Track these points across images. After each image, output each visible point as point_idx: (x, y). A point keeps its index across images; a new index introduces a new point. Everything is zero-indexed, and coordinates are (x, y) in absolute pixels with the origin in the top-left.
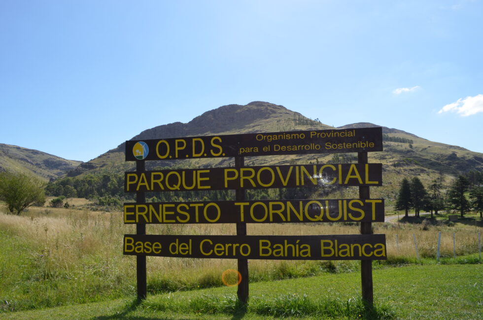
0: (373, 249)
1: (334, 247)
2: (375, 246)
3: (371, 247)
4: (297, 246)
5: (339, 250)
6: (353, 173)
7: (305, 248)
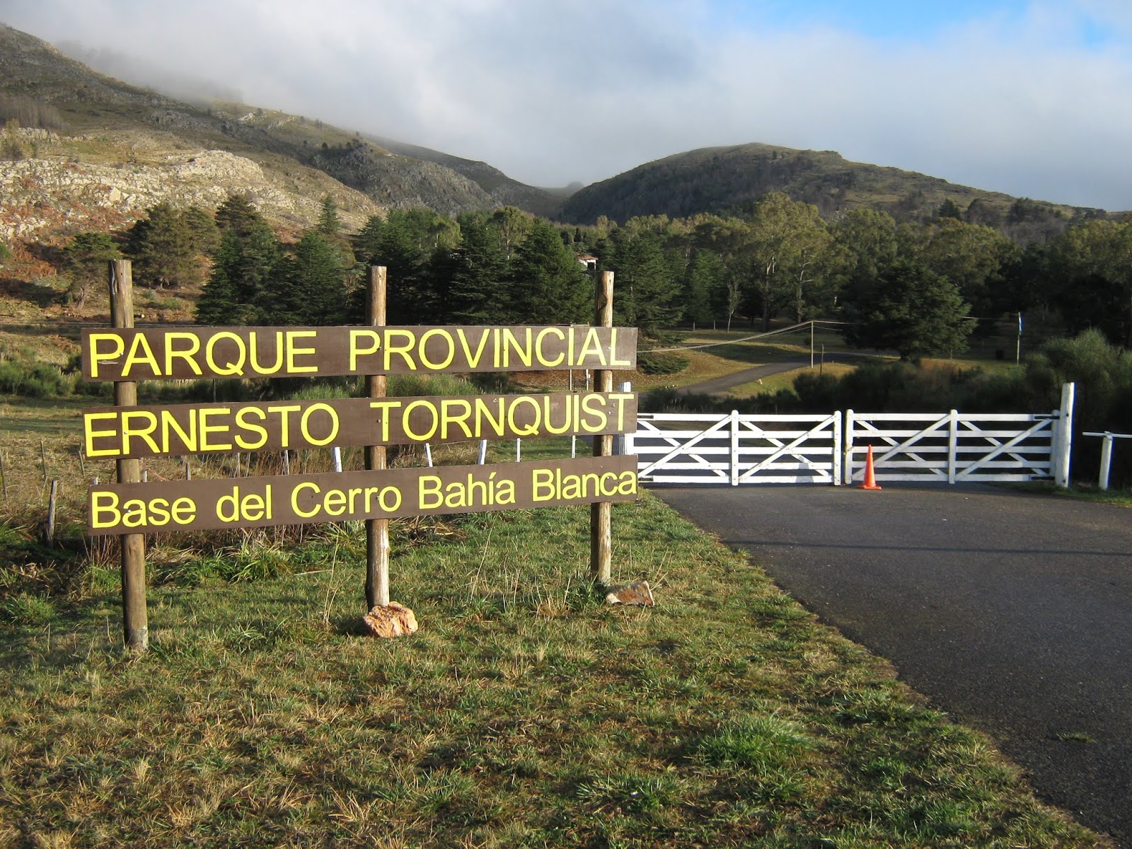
0: (618, 482)
1: (554, 483)
2: (621, 477)
3: (615, 478)
4: (491, 484)
5: (563, 486)
6: (592, 345)
7: (506, 487)
